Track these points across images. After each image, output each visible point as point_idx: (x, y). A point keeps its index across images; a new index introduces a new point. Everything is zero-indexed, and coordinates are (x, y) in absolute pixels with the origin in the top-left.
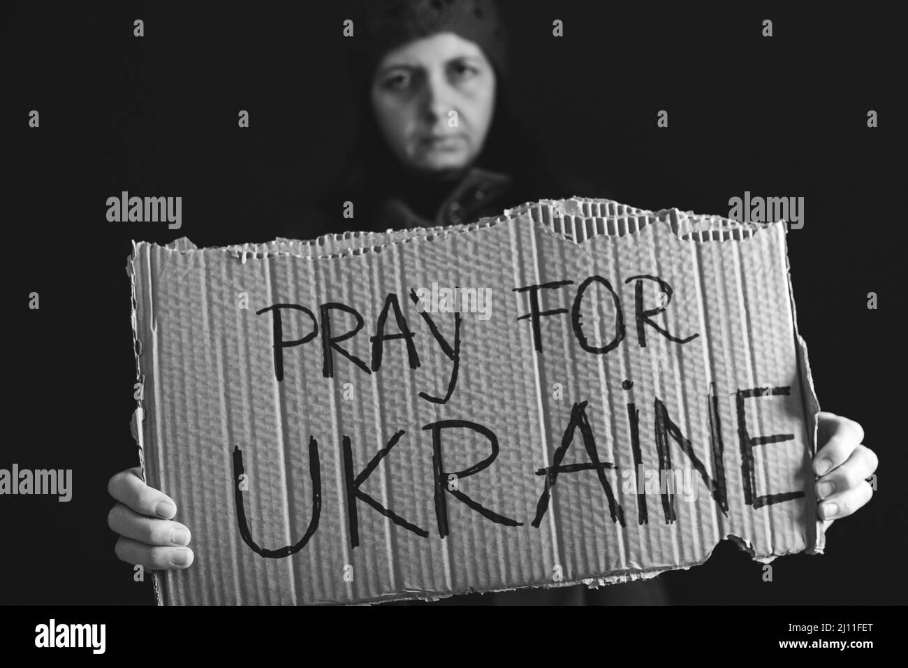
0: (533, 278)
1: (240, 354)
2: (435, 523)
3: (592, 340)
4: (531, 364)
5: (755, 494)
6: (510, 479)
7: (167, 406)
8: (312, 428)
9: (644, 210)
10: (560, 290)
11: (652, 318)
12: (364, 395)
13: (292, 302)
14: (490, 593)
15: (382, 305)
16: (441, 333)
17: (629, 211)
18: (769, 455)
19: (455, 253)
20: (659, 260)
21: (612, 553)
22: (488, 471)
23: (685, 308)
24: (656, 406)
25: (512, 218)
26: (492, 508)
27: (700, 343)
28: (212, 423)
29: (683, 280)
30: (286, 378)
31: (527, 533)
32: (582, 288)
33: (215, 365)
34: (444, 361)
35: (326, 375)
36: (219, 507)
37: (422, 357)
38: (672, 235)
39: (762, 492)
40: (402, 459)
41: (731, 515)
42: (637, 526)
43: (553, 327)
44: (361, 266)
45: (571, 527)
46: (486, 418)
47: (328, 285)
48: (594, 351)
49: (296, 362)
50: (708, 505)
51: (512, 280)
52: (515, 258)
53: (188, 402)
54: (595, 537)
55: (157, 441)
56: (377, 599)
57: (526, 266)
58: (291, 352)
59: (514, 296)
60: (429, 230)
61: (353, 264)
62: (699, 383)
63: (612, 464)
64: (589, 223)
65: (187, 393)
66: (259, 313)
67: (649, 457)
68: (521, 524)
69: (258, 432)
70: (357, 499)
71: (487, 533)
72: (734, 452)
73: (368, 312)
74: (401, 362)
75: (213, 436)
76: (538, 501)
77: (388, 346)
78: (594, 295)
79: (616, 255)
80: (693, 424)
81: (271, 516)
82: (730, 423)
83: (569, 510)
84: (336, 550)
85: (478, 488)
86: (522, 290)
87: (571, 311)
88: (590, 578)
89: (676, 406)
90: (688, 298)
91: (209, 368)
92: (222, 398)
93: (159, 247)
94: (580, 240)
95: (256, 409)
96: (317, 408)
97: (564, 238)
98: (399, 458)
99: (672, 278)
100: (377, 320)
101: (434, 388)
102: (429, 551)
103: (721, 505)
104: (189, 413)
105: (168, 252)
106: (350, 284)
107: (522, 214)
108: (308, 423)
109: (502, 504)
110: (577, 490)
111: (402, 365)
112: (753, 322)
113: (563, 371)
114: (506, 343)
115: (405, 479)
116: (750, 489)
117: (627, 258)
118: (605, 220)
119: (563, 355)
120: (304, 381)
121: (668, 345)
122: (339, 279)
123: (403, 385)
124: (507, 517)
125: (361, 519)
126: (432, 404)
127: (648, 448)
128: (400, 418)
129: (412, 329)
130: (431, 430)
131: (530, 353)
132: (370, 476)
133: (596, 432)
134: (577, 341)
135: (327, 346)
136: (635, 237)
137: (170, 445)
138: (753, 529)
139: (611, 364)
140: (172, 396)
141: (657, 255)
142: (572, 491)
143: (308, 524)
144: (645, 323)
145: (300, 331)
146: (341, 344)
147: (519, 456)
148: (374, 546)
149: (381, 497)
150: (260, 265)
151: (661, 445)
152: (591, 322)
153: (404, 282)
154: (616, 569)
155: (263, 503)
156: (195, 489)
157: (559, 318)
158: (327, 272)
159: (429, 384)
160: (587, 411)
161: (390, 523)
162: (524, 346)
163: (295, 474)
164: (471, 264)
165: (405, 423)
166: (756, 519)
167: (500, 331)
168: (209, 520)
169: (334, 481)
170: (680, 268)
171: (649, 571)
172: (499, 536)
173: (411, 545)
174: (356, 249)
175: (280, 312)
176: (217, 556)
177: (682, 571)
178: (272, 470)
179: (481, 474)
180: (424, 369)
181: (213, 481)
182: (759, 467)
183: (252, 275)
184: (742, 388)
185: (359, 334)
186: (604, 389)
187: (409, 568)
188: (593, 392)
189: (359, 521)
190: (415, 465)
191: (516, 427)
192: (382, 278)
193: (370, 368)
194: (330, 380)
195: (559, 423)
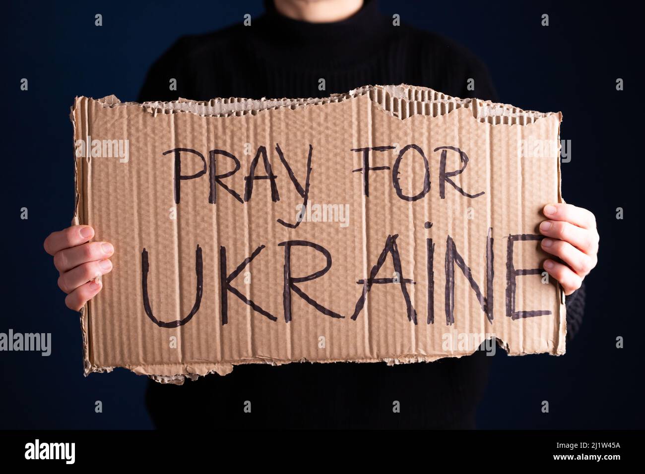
0: (367, 142)
1: (150, 183)
2: (283, 312)
3: (406, 191)
4: (360, 205)
5: (514, 310)
6: (338, 285)
8: (199, 239)
9: (454, 97)
10: (386, 152)
11: (451, 178)
12: (237, 218)
13: (189, 147)
14: (317, 363)
15: (255, 154)
16: (296, 178)
17: (442, 98)
18: (528, 282)
19: (311, 120)
20: (461, 136)
21: (406, 342)
22: (323, 279)
23: (477, 172)
24: (447, 242)
25: (355, 97)
26: (324, 304)
27: (485, 199)
28: (128, 231)
29: (477, 152)
30: (182, 202)
31: (347, 323)
32: (402, 152)
33: (131, 190)
34: (297, 198)
35: (211, 202)
36: (130, 290)
37: (282, 194)
38: (472, 118)
39: (519, 308)
40: (262, 265)
41: (495, 323)
42: (425, 325)
43: (378, 179)
44: (241, 125)
45: (378, 322)
46: (324, 241)
47: (216, 137)
48: (406, 199)
49: (189, 191)
50: (479, 315)
51: (352, 143)
52: (355, 127)
53: (111, 215)
54: (395, 330)
56: (238, 361)
57: (362, 133)
58: (186, 184)
59: (352, 155)
61: (235, 122)
62: (481, 227)
63: (412, 280)
64: (411, 104)
65: (111, 208)
66: (164, 154)
67: (439, 278)
68: (344, 317)
69: (160, 239)
70: (228, 291)
71: (319, 321)
72: (502, 279)
73: (244, 158)
74: (265, 196)
75: (128, 240)
76: (357, 302)
77: (257, 184)
78: (410, 157)
79: (429, 130)
80: (474, 257)
81: (166, 299)
82: (501, 258)
83: (378, 310)
84: (211, 326)
85: (315, 290)
86: (359, 150)
87: (392, 169)
88: (389, 358)
89: (463, 243)
90: (480, 165)
91: (127, 191)
92: (136, 214)
93: (94, 101)
94: (403, 117)
95: (159, 223)
96: (203, 225)
97: (392, 115)
98: (260, 265)
99: (469, 150)
100: (250, 165)
101: (288, 217)
102: (277, 331)
103: (488, 316)
104: (112, 223)
105: (101, 105)
106: (232, 138)
107: (363, 94)
108: (196, 236)
109: (331, 302)
110: (385, 296)
111: (267, 198)
112: (527, 186)
113: (382, 212)
114: (343, 188)
115: (263, 280)
116: (511, 305)
117: (437, 133)
118: (423, 104)
119: (383, 201)
120: (195, 204)
121: (461, 199)
122: (224, 133)
123: (266, 213)
124: (333, 311)
125: (230, 305)
126: (286, 228)
127: (439, 271)
128: (263, 236)
129: (275, 173)
130: (284, 247)
131: (360, 196)
132: (239, 275)
133: (403, 257)
134: (394, 190)
135: (213, 181)
136: (444, 118)
138: (510, 334)
139: (418, 209)
140: (100, 210)
141: (460, 133)
142: (381, 297)
143: (193, 306)
144: (445, 181)
145: (194, 169)
146: (223, 180)
147: (346, 269)
148: (238, 325)
149: (245, 291)
150: (167, 119)
151: (448, 269)
152: (406, 178)
153: (272, 139)
154: (408, 353)
155: (161, 290)
157: (383, 173)
158: (216, 127)
159: (285, 213)
160: (397, 241)
161: (251, 310)
162: (356, 191)
163: (184, 270)
164: (322, 129)
165: (266, 240)
166: (513, 327)
167: (339, 179)
168: (123, 298)
169: (212, 278)
170: (476, 143)
171: (432, 356)
172: (327, 324)
173: (264, 326)
174: (238, 110)
175: (179, 154)
176: (127, 323)
177: (455, 358)
178: (168, 266)
179: (317, 279)
180: (282, 202)
181: (127, 272)
182: (519, 291)
183: (161, 126)
184: (513, 234)
185: (237, 174)
186: (411, 226)
187: (262, 342)
188: (403, 228)
189: (228, 307)
190: (271, 270)
191: (345, 249)
192: (256, 135)
193: (243, 199)
194: (214, 206)
195: (377, 248)
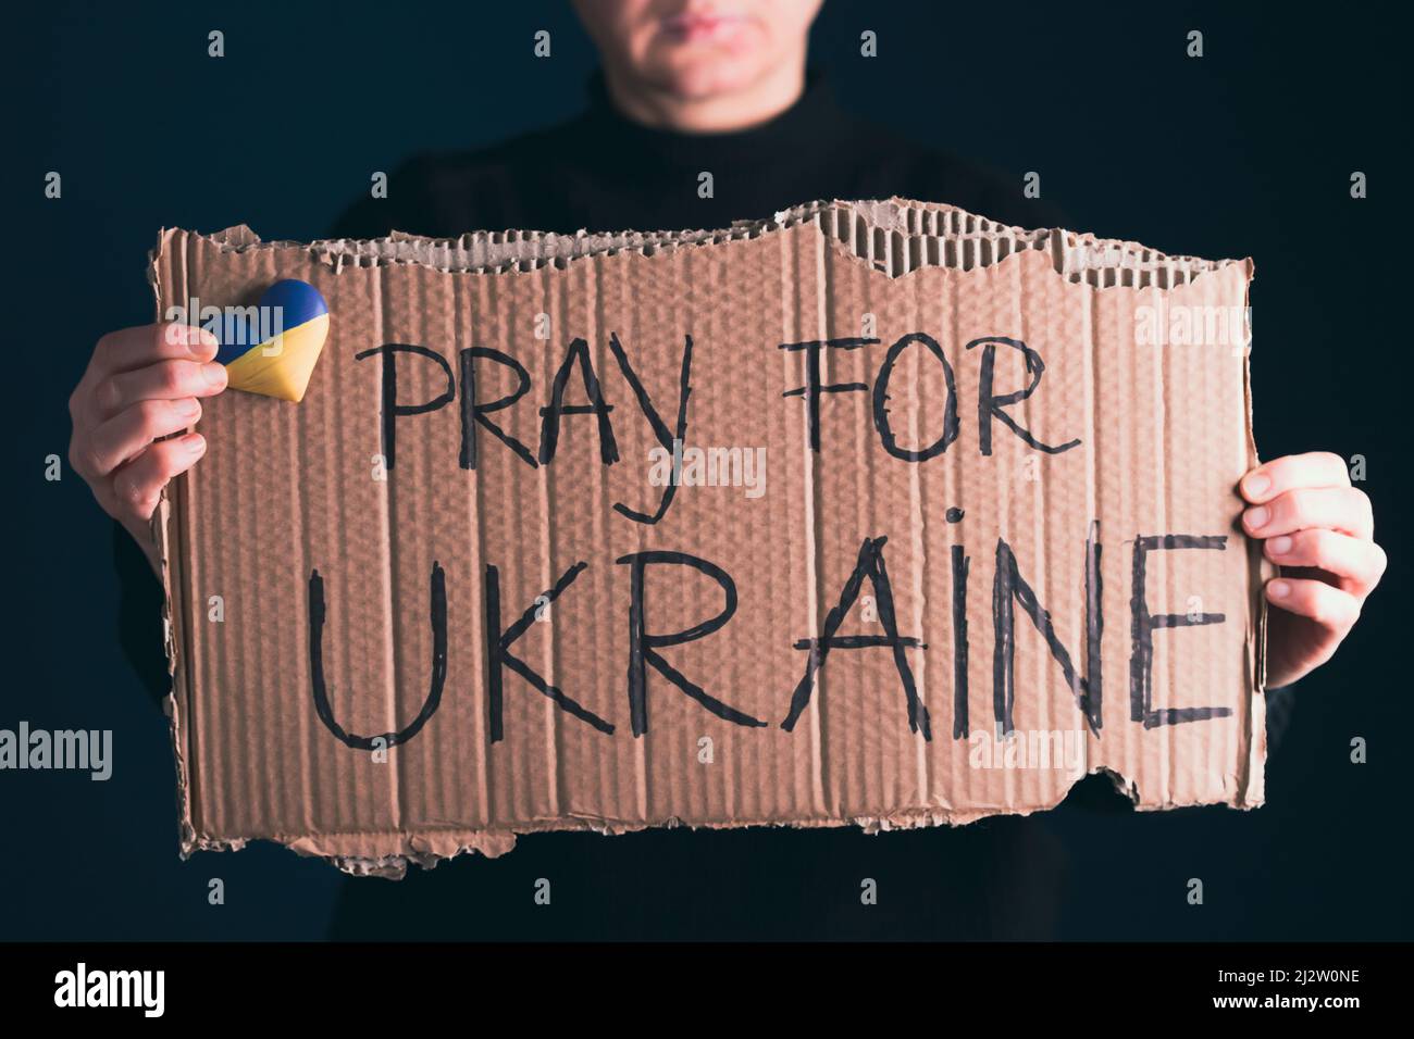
0: (815, 329)
1: (326, 422)
2: (627, 713)
3: (903, 439)
4: (800, 470)
5: (1149, 705)
6: (752, 653)
7: (208, 500)
8: (438, 549)
9: (1011, 226)
10: (858, 352)
11: (1005, 409)
12: (524, 501)
13: (414, 343)
14: (706, 828)
15: (562, 356)
16: (656, 410)
17: (985, 227)
18: (1179, 644)
19: (689, 279)
20: (1027, 313)
21: (905, 780)
22: (717, 638)
23: (1064, 395)
24: (998, 552)
25: (787, 227)
26: (720, 695)
27: (1082, 455)
28: (277, 531)
29: (1063, 349)
30: (399, 466)
31: (773, 738)
32: (894, 351)
33: (286, 439)
35: (464, 464)
36: (283, 663)
37: (623, 446)
38: (1052, 272)
39: (1160, 702)
41: (1106, 736)
42: (950, 742)
43: (840, 411)
44: (532, 291)
45: (843, 735)
46: (720, 553)
47: (476, 319)
48: (905, 456)
49: (416, 440)
50: (1070, 717)
51: (781, 331)
52: (787, 293)
53: (240, 495)
54: (880, 754)
55: (189, 554)
56: (526, 825)
57: (804, 307)
58: (409, 424)
59: (781, 358)
60: (647, 237)
61: (518, 284)
62: (1073, 519)
63: (919, 641)
64: (914, 243)
65: (240, 480)
66: (359, 357)
67: (980, 634)
68: (765, 725)
69: (350, 550)
70: (504, 667)
72: (1121, 636)
73: (540, 365)
74: (587, 451)
75: (278, 550)
76: (793, 691)
77: (568, 424)
78: (913, 363)
79: (955, 300)
80: (1057, 586)
81: (365, 684)
82: (1120, 590)
83: (843, 709)
84: (466, 744)
85: (700, 663)
86: (797, 347)
87: (872, 388)
88: (867, 815)
89: (1032, 555)
90: (1069, 380)
91: (275, 441)
92: (295, 493)
93: (201, 239)
94: (897, 272)
95: (348, 513)
96: (447, 517)
97: (872, 266)
98: (576, 606)
99: (1046, 346)
100: (553, 380)
101: (638, 498)
102: (614, 755)
103: (1090, 719)
104: (242, 513)
105: (216, 248)
106: (511, 320)
107: (805, 221)
108: (431, 542)
109: (736, 690)
110: (859, 677)
111: (590, 457)
112: (1175, 426)
113: (851, 486)
114: (761, 434)
115: (582, 641)
116: (1142, 696)
117: (973, 307)
118: (942, 241)
119: (853, 460)
120: (428, 471)
121: (1028, 455)
122: (494, 309)
123: (590, 490)
124: (743, 711)
125: (509, 698)
126: (634, 524)
127: (980, 619)
128: (581, 542)
129: (609, 399)
130: (630, 566)
131: (800, 452)
132: (527, 631)
133: (897, 587)
134: (878, 436)
135: (469, 418)
136: (989, 273)
137: (210, 562)
138: (1139, 761)
139: (931, 478)
140: (215, 485)
141: (1024, 306)
142: (850, 678)
143: (424, 700)
144: (993, 416)
145: (425, 391)
146: (491, 416)
147: (770, 616)
148: (527, 741)
149: (544, 666)
150: (364, 278)
151: (1001, 616)
152: (905, 409)
153: (601, 322)
154: (911, 806)
155: (353, 663)
156: (248, 633)
157: (852, 397)
158: (475, 297)
159: (630, 490)
160: (885, 552)
161: (555, 708)
162: (791, 439)
163: (406, 619)
164: (713, 298)
165: (589, 552)
166: (1146, 744)
167: (753, 411)
168: (267, 682)
169: (468, 637)
170: (1061, 329)
171: (964, 813)
172: (729, 740)
173: (585, 743)
174: (524, 260)
175: (394, 357)
176: (278, 740)
177: (1017, 817)
178: (369, 611)
179: (705, 640)
180: (624, 465)
181: (275, 623)
182: (1160, 664)
183: (352, 294)
184: (1146, 534)
185: (522, 402)
186: (916, 518)
187: (581, 780)
188: (897, 523)
189: (505, 701)
190: (599, 617)
191: (768, 570)
192: (565, 312)
193: (537, 459)
194: (471, 474)
195: (838, 569)
